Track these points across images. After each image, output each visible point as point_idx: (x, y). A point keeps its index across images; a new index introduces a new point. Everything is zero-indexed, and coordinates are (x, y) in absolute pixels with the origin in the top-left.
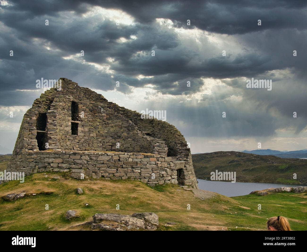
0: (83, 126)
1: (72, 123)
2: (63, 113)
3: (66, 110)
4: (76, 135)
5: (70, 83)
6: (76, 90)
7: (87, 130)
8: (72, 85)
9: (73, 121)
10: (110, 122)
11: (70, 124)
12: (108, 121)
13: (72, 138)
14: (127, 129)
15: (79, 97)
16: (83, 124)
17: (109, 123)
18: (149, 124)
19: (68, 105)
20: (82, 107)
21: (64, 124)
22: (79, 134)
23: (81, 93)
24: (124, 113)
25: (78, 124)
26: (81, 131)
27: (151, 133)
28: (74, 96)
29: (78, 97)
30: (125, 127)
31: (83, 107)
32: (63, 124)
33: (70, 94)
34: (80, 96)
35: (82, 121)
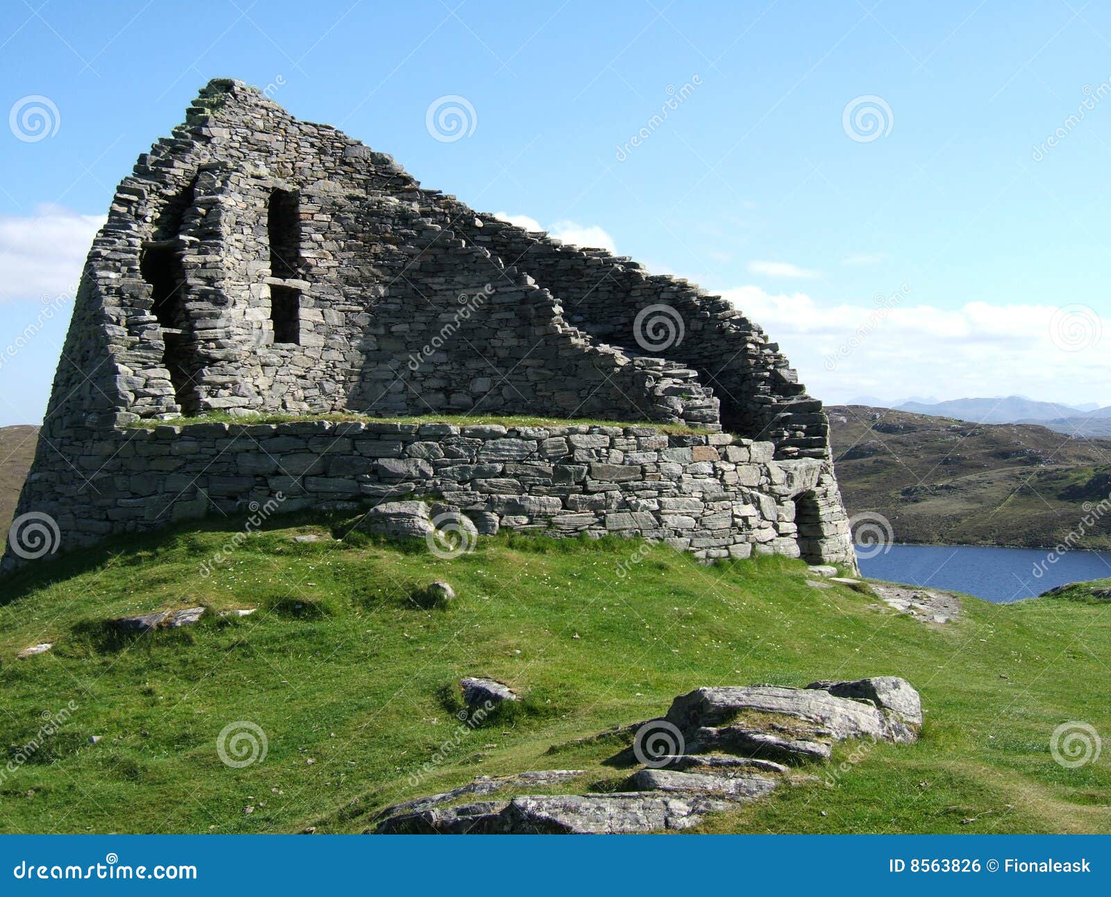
0: (319, 301)
1: (274, 288)
2: (237, 244)
3: (247, 231)
4: (293, 345)
5: (257, 105)
6: (280, 138)
7: (336, 320)
8: (264, 111)
9: (278, 281)
10: (437, 282)
11: (266, 292)
12: (430, 280)
13: (275, 359)
14: (516, 315)
15: (293, 169)
16: (318, 295)
17: (436, 287)
18: (610, 292)
19: (255, 205)
20: (312, 214)
21: (243, 295)
22: (304, 338)
23: (303, 149)
24: (492, 241)
25: (298, 292)
26: (311, 326)
27: (621, 331)
28: (275, 166)
29: (290, 166)
30: (509, 308)
31: (317, 217)
32: (239, 293)
33: (256, 153)
34: (299, 164)
35: (315, 279)
